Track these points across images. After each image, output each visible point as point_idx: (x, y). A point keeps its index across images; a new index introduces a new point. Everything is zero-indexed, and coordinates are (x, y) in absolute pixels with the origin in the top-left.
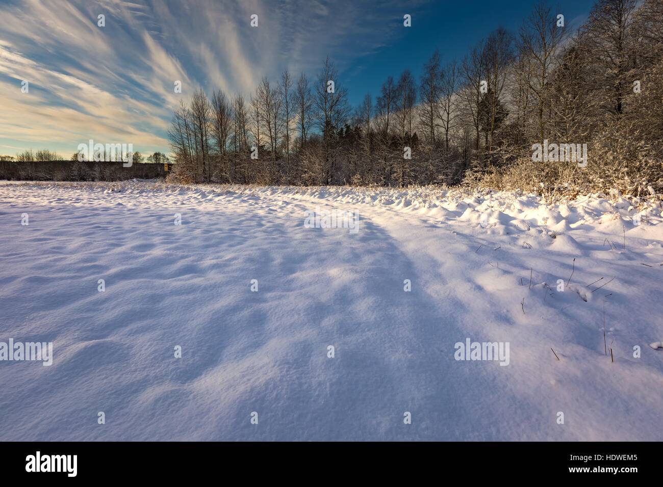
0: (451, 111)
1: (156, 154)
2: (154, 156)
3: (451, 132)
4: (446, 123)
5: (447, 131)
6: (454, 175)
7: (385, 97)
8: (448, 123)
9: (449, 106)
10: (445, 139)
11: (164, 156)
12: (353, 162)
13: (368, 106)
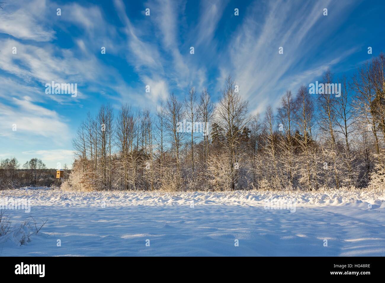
0: (347, 118)
1: (33, 160)
2: (30, 162)
3: (350, 137)
4: (344, 129)
5: (346, 136)
6: (359, 178)
7: (285, 108)
8: (346, 129)
9: (345, 115)
10: (346, 143)
11: (40, 162)
12: (259, 167)
13: (270, 116)
